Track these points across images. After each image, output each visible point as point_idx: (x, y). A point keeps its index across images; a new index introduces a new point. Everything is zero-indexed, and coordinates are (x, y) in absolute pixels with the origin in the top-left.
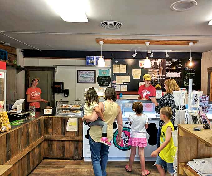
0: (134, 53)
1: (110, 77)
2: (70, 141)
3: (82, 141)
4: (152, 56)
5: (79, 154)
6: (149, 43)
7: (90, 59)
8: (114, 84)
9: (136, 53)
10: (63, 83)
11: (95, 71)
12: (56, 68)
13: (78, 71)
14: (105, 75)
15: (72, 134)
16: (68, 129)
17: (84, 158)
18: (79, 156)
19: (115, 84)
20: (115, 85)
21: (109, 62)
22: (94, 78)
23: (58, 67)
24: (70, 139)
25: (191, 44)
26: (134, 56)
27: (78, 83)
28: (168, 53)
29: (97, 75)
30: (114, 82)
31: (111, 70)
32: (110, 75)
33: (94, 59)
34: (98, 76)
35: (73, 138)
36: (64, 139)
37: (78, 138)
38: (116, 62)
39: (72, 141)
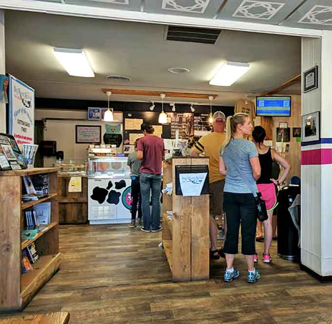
0: (151, 104)
1: (121, 135)
2: (72, 203)
3: (87, 203)
4: (174, 109)
5: (83, 218)
6: (165, 95)
7: (94, 111)
8: (126, 144)
9: (154, 106)
10: (55, 142)
11: (100, 127)
12: (46, 122)
13: (77, 126)
14: (115, 133)
15: (75, 196)
16: (71, 189)
17: (89, 221)
18: (83, 220)
19: (128, 144)
20: (129, 146)
21: (120, 115)
22: (99, 136)
23: (47, 121)
24: (72, 201)
25: (211, 98)
26: (152, 108)
27: (77, 142)
28: (194, 106)
29: (104, 132)
30: (127, 141)
31: (122, 125)
32: (121, 132)
33: (99, 111)
34: (105, 134)
35: (76, 200)
36: (66, 201)
37: (82, 200)
38: (130, 115)
39: (75, 203)
